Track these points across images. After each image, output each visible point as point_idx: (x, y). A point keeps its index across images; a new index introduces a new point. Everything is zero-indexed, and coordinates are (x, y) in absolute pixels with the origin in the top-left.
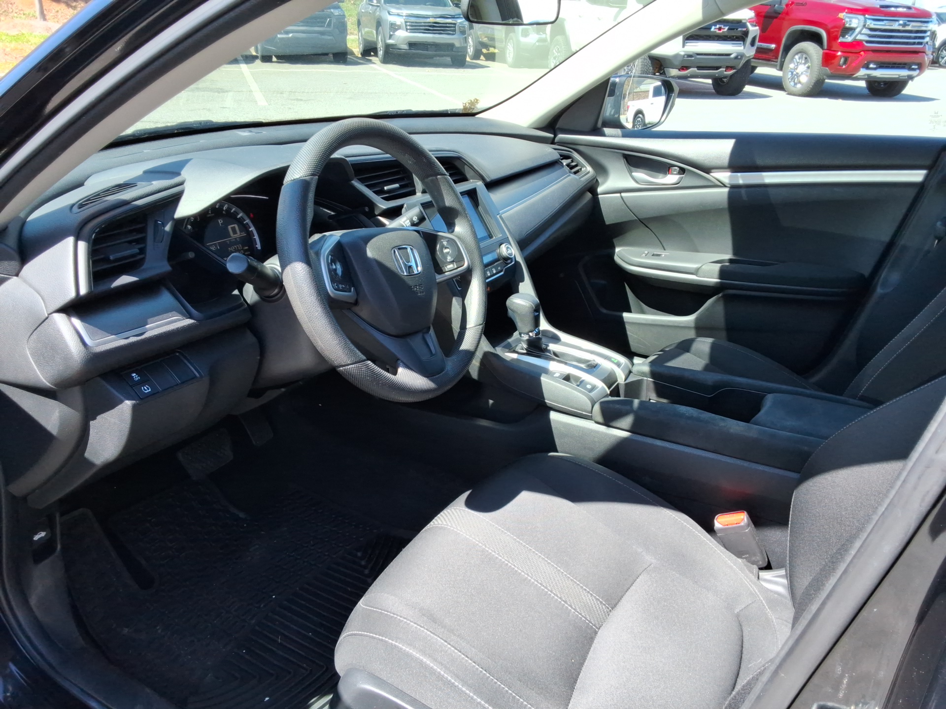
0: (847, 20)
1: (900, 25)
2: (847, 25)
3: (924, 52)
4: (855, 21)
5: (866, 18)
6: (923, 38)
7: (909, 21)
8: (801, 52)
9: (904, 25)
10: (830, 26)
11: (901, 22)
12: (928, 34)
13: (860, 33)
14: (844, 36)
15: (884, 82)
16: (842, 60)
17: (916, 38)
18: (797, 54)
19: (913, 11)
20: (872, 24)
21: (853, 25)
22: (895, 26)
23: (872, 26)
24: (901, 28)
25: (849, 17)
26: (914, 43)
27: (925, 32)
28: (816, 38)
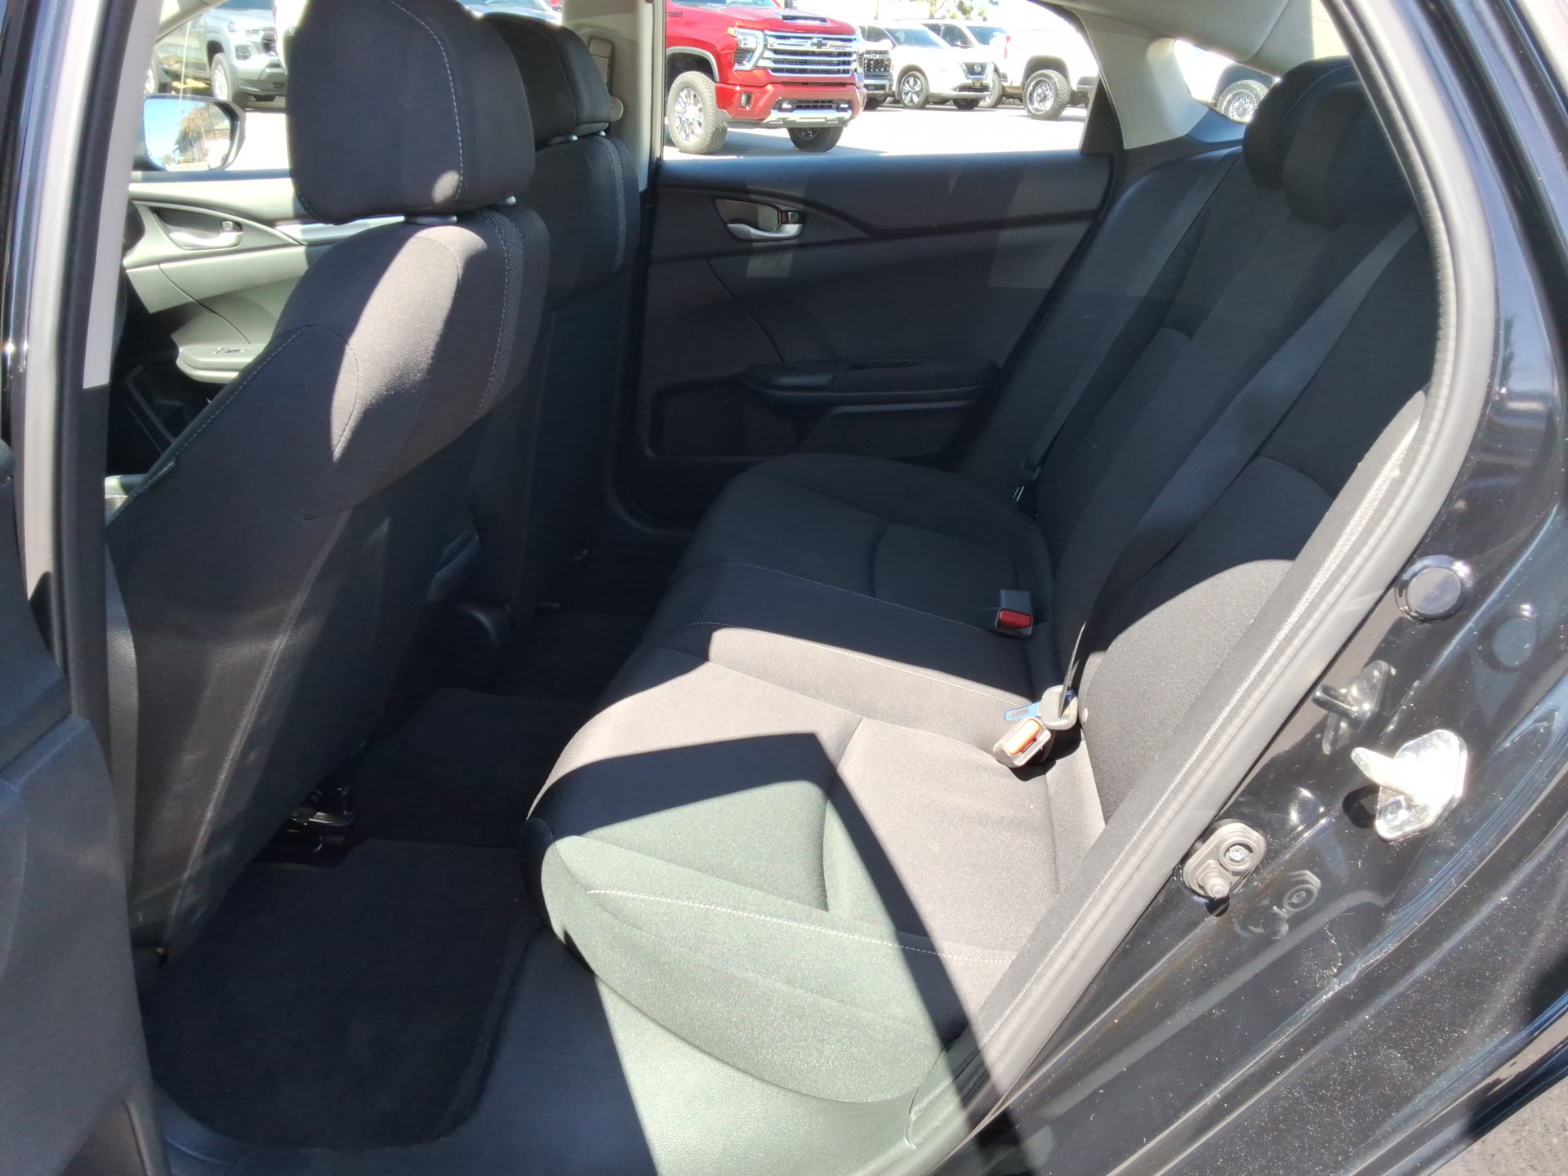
0: (740, 37)
1: (813, 44)
2: (742, 46)
3: (854, 84)
4: (751, 39)
5: (765, 35)
6: (849, 63)
7: (824, 39)
8: (688, 86)
9: (819, 45)
10: (718, 48)
11: (815, 40)
12: (854, 57)
13: (761, 57)
14: (740, 63)
15: (811, 129)
16: (744, 98)
17: (839, 63)
18: (682, 90)
19: (828, 24)
20: (777, 44)
21: (750, 44)
22: (807, 46)
23: (777, 47)
24: (815, 49)
25: (742, 34)
26: (838, 72)
27: (849, 54)
28: (702, 65)
